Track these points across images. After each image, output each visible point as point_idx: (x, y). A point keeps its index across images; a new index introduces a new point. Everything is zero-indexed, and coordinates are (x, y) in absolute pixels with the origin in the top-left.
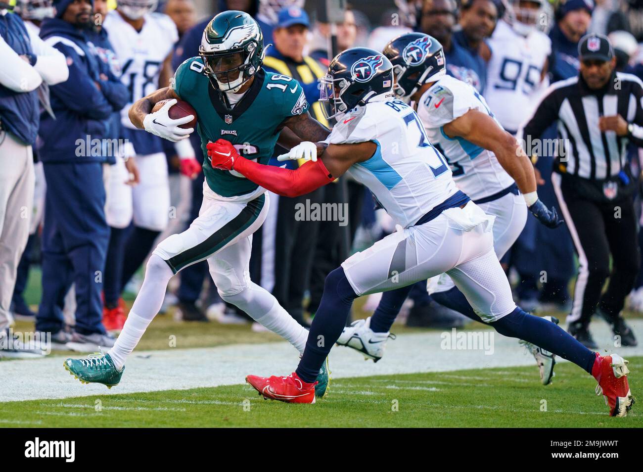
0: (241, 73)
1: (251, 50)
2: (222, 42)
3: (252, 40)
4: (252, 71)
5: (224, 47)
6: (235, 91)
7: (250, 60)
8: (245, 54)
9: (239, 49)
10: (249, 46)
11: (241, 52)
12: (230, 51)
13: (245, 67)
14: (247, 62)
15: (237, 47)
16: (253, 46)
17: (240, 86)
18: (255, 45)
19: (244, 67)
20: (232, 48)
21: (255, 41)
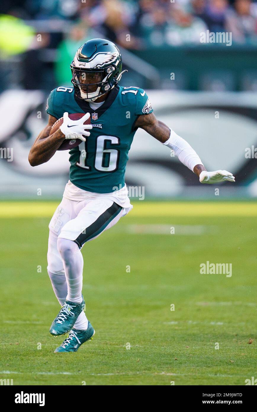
0: (99, 88)
1: (110, 72)
2: (88, 62)
3: (112, 65)
4: (107, 88)
5: (88, 65)
6: (92, 100)
7: (107, 79)
8: (105, 74)
9: (100, 70)
10: (108, 69)
11: (101, 71)
12: (92, 70)
13: (103, 84)
14: (104, 81)
15: (99, 68)
16: (111, 69)
17: (96, 98)
18: (114, 69)
19: (101, 83)
20: (95, 68)
21: (114, 66)
